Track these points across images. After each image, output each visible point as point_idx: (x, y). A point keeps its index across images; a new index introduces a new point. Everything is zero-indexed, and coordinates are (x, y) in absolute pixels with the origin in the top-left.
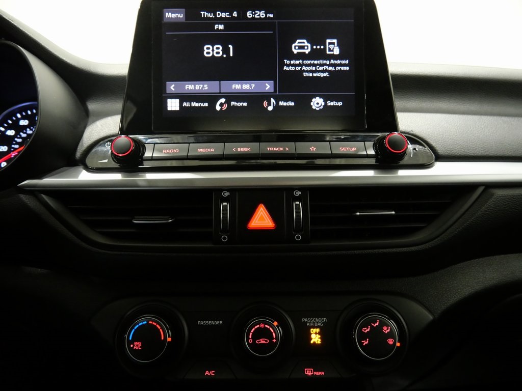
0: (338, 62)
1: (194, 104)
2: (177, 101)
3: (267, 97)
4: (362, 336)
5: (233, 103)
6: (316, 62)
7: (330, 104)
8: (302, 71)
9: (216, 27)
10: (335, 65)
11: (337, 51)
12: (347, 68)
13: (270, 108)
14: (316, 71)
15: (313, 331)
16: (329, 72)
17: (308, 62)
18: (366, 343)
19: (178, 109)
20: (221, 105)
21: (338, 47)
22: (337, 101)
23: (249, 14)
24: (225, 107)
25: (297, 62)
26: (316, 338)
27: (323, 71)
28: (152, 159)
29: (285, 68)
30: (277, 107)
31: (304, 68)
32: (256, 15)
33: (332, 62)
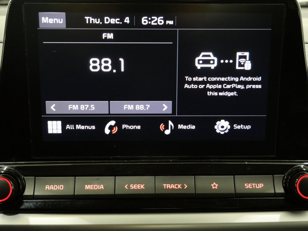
0: (249, 79)
1: (79, 127)
3: (164, 119)
5: (124, 126)
6: (223, 79)
7: (237, 127)
8: (206, 90)
9: (104, 36)
10: (245, 83)
11: (248, 66)
12: (260, 86)
13: (168, 132)
14: (222, 90)
16: (238, 90)
17: (214, 79)
19: (60, 131)
20: (111, 128)
21: (250, 62)
22: (246, 124)
23: (144, 21)
24: (115, 130)
25: (201, 79)
27: (230, 90)
29: (186, 86)
30: (175, 131)
31: (208, 86)
32: (153, 22)
33: (242, 79)
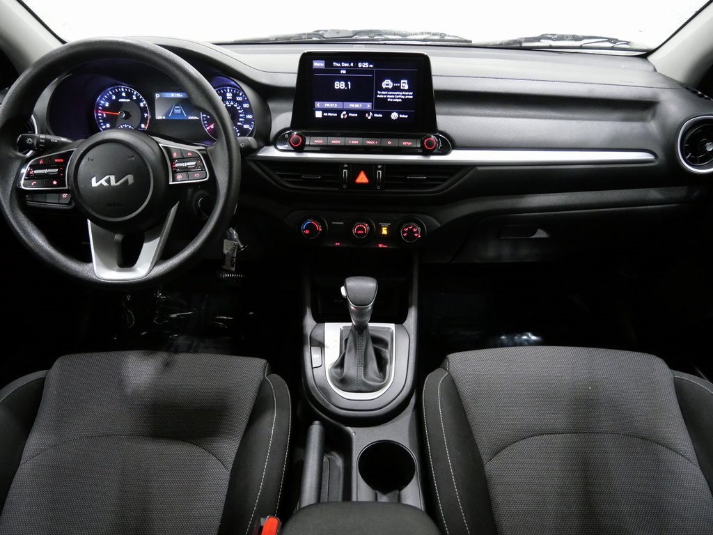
0: (407, 93)
1: (330, 114)
2: (321, 112)
3: (368, 111)
4: (404, 232)
5: (350, 114)
6: (395, 93)
7: (401, 116)
8: (387, 98)
9: (342, 71)
10: (405, 95)
11: (406, 87)
12: (411, 97)
13: (369, 118)
14: (394, 98)
15: (383, 229)
16: (402, 99)
17: (391, 93)
18: (405, 235)
19: (321, 116)
20: (344, 115)
21: (407, 85)
22: (405, 115)
23: (360, 65)
24: (346, 116)
25: (385, 93)
26: (385, 231)
27: (398, 98)
28: (309, 146)
29: (378, 96)
30: (373, 117)
31: (388, 96)
32: (363, 65)
33: (404, 93)
